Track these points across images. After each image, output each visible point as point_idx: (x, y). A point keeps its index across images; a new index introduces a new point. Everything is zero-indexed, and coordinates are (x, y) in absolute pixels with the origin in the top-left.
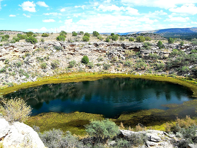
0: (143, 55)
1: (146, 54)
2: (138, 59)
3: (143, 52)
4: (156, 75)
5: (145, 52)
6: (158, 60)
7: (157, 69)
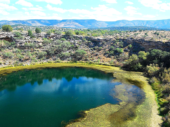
0: (18, 45)
1: (21, 43)
2: (15, 50)
3: (17, 41)
4: (43, 62)
5: (20, 42)
6: (36, 49)
7: (40, 57)
